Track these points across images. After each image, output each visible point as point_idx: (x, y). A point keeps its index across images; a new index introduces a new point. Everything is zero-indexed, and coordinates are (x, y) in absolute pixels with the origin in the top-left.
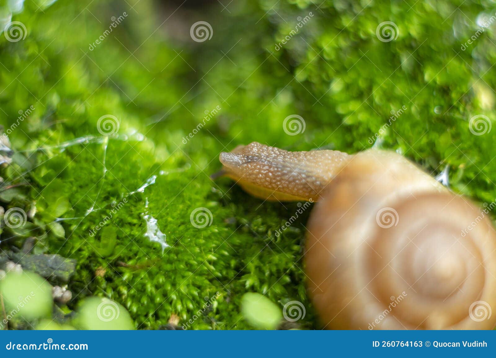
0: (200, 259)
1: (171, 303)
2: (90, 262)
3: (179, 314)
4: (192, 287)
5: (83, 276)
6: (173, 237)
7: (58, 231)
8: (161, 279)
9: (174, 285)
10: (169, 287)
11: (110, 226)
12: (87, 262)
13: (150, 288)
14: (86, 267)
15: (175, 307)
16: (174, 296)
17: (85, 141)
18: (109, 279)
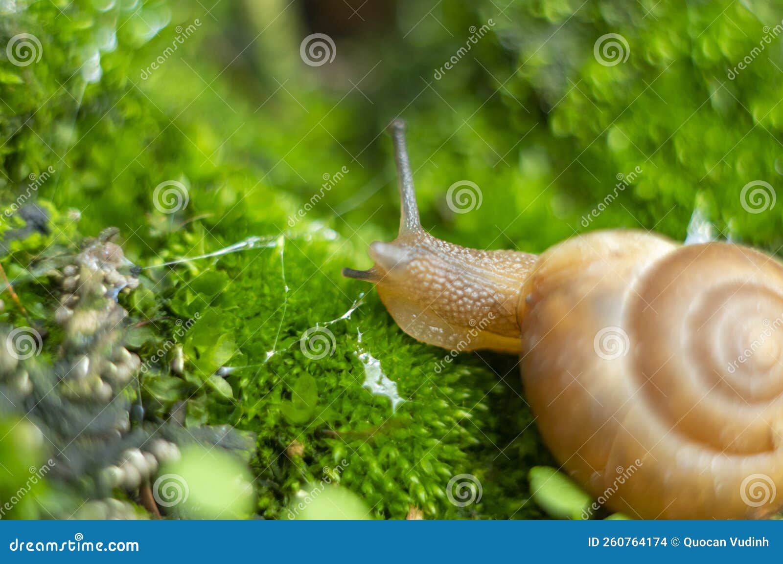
0: (448, 418)
1: (407, 491)
2: (277, 434)
3: (421, 506)
4: (438, 463)
5: (265, 458)
6: (403, 386)
7: (223, 388)
8: (394, 454)
9: (412, 461)
10: (406, 465)
11: (302, 377)
12: (271, 435)
13: (375, 469)
14: (270, 443)
15: (416, 496)
16: (414, 479)
17: (247, 245)
18: (308, 460)
